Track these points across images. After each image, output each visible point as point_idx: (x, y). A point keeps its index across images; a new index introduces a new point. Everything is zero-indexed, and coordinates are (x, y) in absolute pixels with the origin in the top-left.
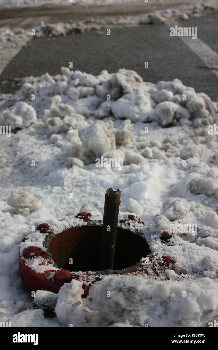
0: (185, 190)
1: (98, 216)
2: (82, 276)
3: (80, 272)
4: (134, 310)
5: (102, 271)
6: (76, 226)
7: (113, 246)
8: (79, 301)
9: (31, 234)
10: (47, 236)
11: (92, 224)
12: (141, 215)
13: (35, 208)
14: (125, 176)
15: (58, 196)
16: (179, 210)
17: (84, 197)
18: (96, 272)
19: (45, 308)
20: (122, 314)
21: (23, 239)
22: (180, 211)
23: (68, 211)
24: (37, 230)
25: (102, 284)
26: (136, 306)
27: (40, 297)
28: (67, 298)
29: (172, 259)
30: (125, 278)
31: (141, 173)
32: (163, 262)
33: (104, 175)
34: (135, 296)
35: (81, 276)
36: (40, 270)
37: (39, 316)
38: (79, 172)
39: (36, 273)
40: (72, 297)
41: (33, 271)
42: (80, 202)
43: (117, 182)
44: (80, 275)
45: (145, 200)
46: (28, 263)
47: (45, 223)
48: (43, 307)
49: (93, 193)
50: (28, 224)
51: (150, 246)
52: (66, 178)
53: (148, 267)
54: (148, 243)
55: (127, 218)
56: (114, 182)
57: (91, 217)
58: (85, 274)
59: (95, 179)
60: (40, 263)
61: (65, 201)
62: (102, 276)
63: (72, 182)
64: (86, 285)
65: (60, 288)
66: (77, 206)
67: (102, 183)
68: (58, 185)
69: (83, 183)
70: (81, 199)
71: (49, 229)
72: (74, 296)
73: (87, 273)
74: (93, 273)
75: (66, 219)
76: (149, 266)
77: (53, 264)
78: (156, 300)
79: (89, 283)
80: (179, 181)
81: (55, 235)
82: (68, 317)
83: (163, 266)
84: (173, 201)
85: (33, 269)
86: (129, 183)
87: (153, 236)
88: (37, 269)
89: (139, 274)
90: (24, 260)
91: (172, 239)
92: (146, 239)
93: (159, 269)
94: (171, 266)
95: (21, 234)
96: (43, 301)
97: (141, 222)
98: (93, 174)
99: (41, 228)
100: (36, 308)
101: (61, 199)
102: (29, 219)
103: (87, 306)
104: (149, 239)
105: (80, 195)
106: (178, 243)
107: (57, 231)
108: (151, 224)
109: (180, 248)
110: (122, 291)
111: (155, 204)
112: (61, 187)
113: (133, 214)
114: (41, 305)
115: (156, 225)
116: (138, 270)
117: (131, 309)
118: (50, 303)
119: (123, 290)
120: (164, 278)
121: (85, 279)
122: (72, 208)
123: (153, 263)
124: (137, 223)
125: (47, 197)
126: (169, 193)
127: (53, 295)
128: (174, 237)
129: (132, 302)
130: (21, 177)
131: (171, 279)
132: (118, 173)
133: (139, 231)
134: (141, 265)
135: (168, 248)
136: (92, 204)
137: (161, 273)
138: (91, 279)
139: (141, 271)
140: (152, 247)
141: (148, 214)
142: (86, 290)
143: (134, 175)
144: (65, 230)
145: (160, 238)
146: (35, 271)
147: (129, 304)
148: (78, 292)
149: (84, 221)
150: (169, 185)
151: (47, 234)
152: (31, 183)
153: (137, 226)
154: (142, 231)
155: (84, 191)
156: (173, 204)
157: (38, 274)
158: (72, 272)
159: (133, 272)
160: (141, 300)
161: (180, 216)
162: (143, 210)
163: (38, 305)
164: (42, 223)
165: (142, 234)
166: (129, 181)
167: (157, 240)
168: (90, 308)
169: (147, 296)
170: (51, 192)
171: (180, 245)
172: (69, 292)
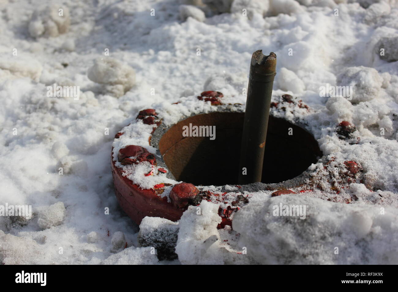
0: (370, 55)
1: (233, 96)
2: (215, 193)
3: (211, 186)
4: (311, 254)
5: (246, 186)
6: (199, 112)
7: (262, 145)
8: (215, 236)
9: (128, 125)
10: (154, 129)
11: (224, 110)
12: (301, 95)
13: (131, 86)
14: (272, 34)
15: (167, 65)
16: (366, 86)
17: (207, 66)
18: (238, 187)
19: (158, 245)
20: (290, 259)
21: (116, 133)
22: (366, 88)
23: (183, 89)
24: (138, 119)
25: (254, 209)
26: (314, 247)
27: (150, 228)
28: (195, 230)
29: (361, 165)
30: (292, 200)
31: (299, 28)
32: (345, 170)
33: (238, 32)
34: (312, 230)
35: (213, 193)
36: (146, 183)
37: (150, 258)
38: (198, 28)
39: (141, 188)
40: (203, 229)
41: (136, 184)
42: (202, 74)
43: (260, 42)
44: (211, 191)
45: (306, 70)
46: (127, 172)
47: (151, 108)
48: (155, 244)
49: (221, 61)
50: (122, 110)
51: (321, 144)
52: (178, 38)
53: (321, 179)
54: (317, 140)
55: (281, 100)
56: (255, 43)
57: (223, 98)
58: (220, 191)
59: (224, 39)
60: (146, 172)
61: (178, 74)
62: (248, 193)
63: (188, 44)
64: (224, 209)
65: (182, 214)
66: (197, 81)
67: (235, 45)
68: (165, 49)
69: (206, 45)
70: (203, 70)
71: (157, 118)
72: (205, 227)
73: (223, 189)
74: (233, 189)
75: (184, 101)
76: (323, 177)
77: (167, 174)
78: (349, 237)
79: (227, 205)
80: (357, 40)
81: (167, 127)
82: (198, 261)
83: (346, 177)
84: (355, 72)
85: (135, 182)
86: (278, 44)
87: (325, 129)
88: (141, 182)
89: (307, 190)
90: (120, 168)
91: (356, 134)
92: (313, 133)
93: (340, 183)
94: (359, 178)
95: (114, 126)
96: (156, 235)
97: (303, 106)
98: (220, 31)
99: (144, 116)
100: (144, 244)
101: (172, 71)
102: (124, 102)
103: (227, 242)
104: (318, 134)
105: (202, 65)
106: (367, 139)
107: (170, 121)
108: (319, 109)
109: (372, 147)
110: (291, 223)
111: (322, 77)
112: (171, 52)
113: (289, 93)
114: (153, 240)
115: (328, 110)
116: (306, 184)
117: (306, 251)
118: (166, 238)
119: (292, 220)
120: (348, 196)
121: (221, 199)
122: (189, 84)
123: (330, 172)
124: (297, 108)
125: (149, 67)
126: (343, 59)
127: (170, 224)
128: (359, 131)
129: (308, 240)
130: (106, 38)
131: (360, 199)
132: (260, 30)
133: (301, 121)
134: (310, 175)
135: (351, 148)
136: (222, 78)
137: (343, 188)
138: (231, 199)
139: (310, 185)
140: (325, 147)
141: (313, 92)
142: (223, 216)
143: (286, 32)
144: (182, 118)
145: (337, 131)
146: (139, 186)
147: (301, 243)
148: (213, 220)
149: (212, 104)
150: (342, 47)
151: (155, 126)
152: (122, 46)
153: (298, 112)
154: (307, 121)
155: (207, 58)
156: (356, 77)
157: (144, 189)
158: (199, 187)
159: (297, 186)
160: (323, 238)
161: (367, 96)
162: (304, 87)
163: (146, 240)
164: (145, 108)
165: (307, 125)
166: (279, 42)
167: (331, 136)
168: (231, 246)
169: (333, 231)
170: (154, 60)
171: (370, 143)
172: (198, 221)
